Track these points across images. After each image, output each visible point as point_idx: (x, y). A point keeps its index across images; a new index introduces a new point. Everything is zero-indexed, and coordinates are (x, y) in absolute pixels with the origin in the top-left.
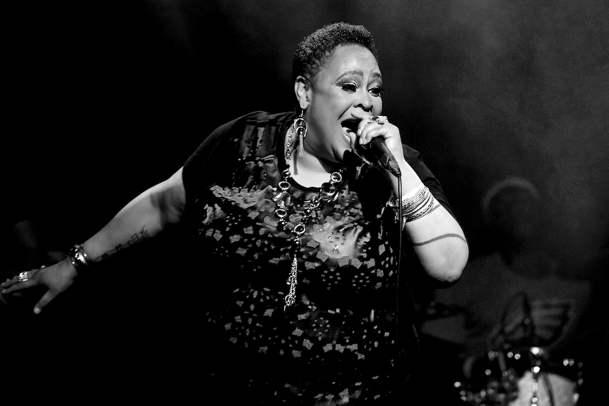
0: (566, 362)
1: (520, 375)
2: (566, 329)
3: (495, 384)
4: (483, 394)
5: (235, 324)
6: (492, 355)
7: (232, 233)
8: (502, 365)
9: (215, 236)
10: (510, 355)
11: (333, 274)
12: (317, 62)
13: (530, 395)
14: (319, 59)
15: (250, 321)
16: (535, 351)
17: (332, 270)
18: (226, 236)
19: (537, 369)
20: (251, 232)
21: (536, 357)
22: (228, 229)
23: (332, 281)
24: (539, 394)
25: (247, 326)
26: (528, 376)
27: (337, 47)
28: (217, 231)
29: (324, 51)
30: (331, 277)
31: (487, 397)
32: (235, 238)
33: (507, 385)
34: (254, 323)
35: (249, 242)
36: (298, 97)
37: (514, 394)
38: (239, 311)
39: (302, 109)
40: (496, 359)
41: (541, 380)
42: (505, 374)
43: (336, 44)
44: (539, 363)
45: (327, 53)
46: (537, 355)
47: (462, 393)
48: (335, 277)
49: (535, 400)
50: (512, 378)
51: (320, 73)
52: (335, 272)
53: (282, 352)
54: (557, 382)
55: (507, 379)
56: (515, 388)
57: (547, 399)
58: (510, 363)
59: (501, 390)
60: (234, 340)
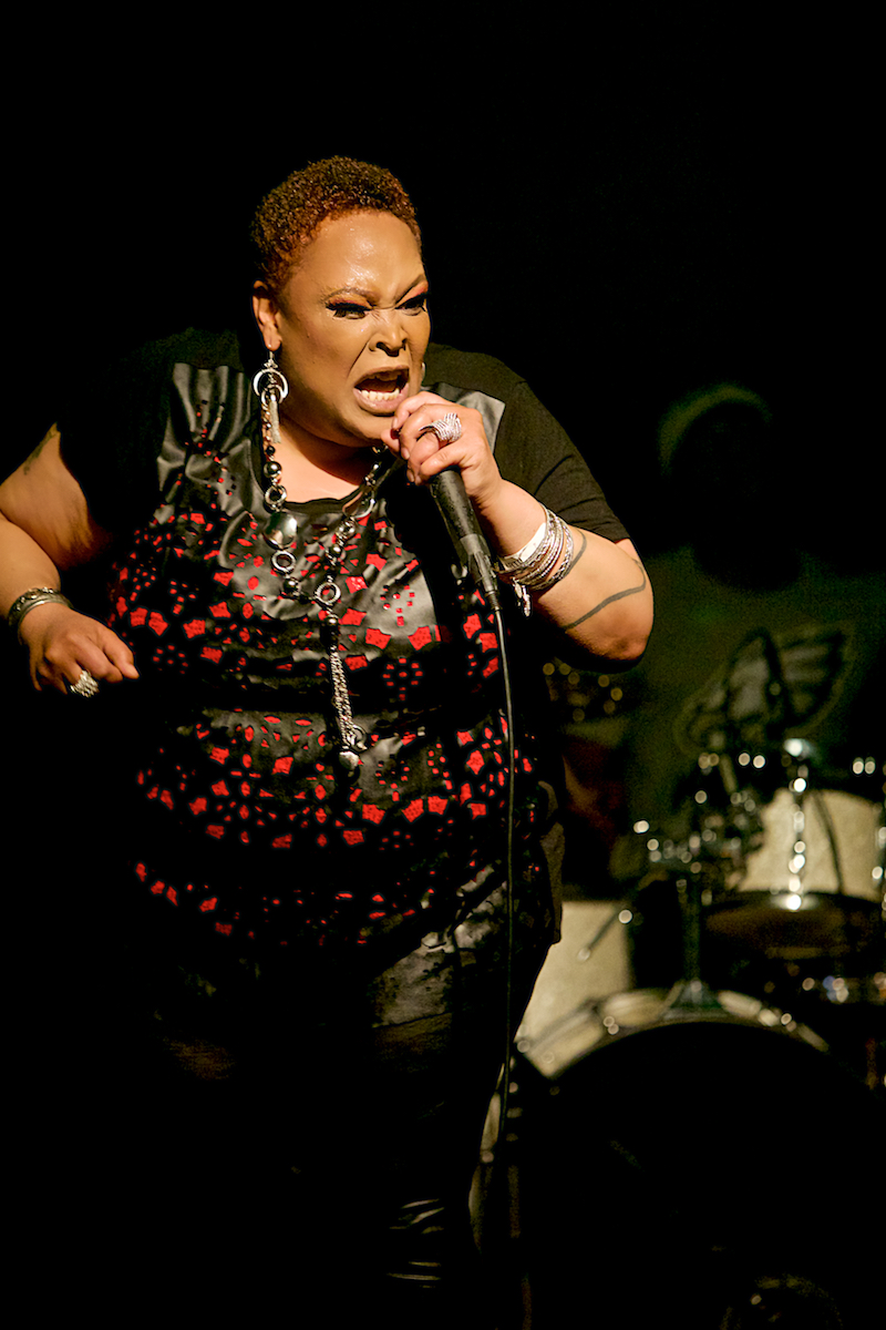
0: (858, 767)
1: (766, 798)
2: (839, 686)
3: (716, 821)
4: (695, 843)
5: (213, 800)
6: (706, 762)
7: (187, 616)
8: (730, 782)
9: (151, 623)
10: (744, 760)
11: (407, 667)
12: (286, 257)
13: (790, 838)
14: (289, 249)
15: (245, 790)
16: (795, 747)
17: (403, 661)
18: (176, 624)
19: (800, 785)
20: (227, 614)
21: (797, 762)
22: (177, 610)
23: (406, 682)
24: (807, 836)
25: (241, 800)
26: (784, 800)
27: (322, 223)
28: (154, 614)
29: (297, 233)
30: (404, 674)
31: (704, 847)
32: (194, 628)
33: (741, 822)
34: (255, 792)
35: (226, 634)
36: (260, 326)
37: (756, 839)
38: (221, 772)
39: (269, 350)
40: (716, 770)
41: (809, 806)
42: (737, 799)
43: (321, 217)
44: (804, 771)
45: (304, 239)
46: (800, 756)
47: (653, 845)
48: (411, 672)
49: (800, 847)
50: (751, 806)
51: (294, 280)
52: (410, 660)
53: (322, 841)
54: (843, 807)
55: (742, 809)
56: (758, 827)
57: (824, 845)
58: (746, 776)
59: (730, 832)
60: (217, 831)
